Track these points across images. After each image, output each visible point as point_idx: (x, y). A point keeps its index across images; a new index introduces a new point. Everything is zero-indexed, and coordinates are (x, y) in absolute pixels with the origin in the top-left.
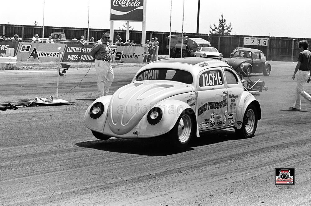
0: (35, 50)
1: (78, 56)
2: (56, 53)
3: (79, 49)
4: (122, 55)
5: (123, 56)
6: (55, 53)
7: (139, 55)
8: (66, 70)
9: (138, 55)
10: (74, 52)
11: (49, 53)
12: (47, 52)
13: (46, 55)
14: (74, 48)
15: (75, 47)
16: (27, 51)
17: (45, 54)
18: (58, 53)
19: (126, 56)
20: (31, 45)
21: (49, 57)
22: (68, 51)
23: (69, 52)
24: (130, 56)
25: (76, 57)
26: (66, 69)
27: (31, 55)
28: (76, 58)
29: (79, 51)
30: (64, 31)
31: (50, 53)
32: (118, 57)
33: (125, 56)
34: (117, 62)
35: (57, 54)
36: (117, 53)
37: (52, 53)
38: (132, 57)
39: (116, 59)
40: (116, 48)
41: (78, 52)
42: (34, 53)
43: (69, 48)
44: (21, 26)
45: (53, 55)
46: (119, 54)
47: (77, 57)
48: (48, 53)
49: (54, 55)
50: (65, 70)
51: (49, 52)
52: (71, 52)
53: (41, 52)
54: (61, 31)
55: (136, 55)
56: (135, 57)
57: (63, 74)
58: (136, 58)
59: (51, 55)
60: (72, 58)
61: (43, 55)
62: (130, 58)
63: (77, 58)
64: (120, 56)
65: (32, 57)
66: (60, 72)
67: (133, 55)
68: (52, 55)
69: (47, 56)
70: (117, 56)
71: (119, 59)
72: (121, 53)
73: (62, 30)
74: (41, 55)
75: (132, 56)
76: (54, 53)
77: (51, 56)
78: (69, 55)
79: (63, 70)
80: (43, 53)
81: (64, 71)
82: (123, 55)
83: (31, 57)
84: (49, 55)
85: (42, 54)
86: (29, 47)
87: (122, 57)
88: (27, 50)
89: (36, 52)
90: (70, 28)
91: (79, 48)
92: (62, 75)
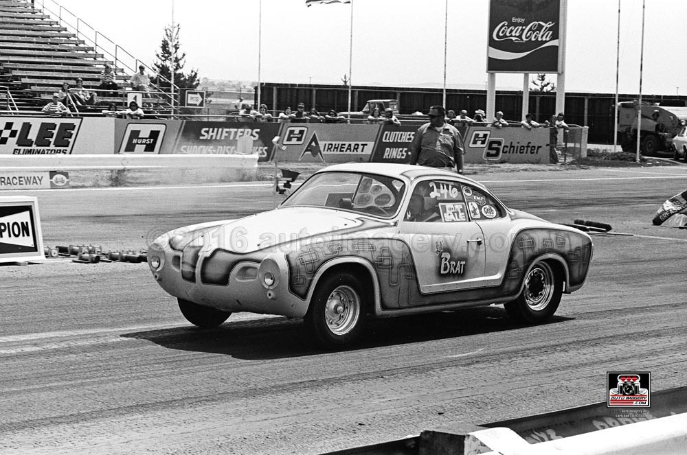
0: (314, 139)
1: (406, 149)
2: (360, 143)
3: (410, 135)
4: (501, 148)
5: (506, 148)
6: (358, 145)
7: (541, 147)
8: (291, 183)
9: (539, 147)
10: (399, 141)
11: (344, 145)
12: (341, 143)
13: (339, 150)
14: (397, 133)
15: (400, 131)
16: (297, 140)
17: (335, 148)
18: (364, 145)
19: (512, 148)
20: (306, 129)
21: (344, 153)
22: (385, 139)
23: (388, 141)
24: (521, 149)
25: (401, 151)
26: (290, 179)
27: (307, 150)
28: (403, 155)
29: (410, 139)
30: (398, 96)
31: (347, 143)
32: (494, 152)
33: (508, 150)
34: (491, 162)
35: (361, 147)
36: (492, 143)
37: (350, 145)
38: (525, 151)
39: (488, 155)
40: (488, 133)
41: (407, 141)
42: (313, 144)
43: (387, 134)
44: (310, 85)
45: (352, 149)
46: (495, 146)
47: (405, 151)
48: (342, 145)
49: (355, 148)
50: (288, 182)
51: (343, 143)
52: (391, 141)
53: (328, 143)
54: (392, 96)
55: (534, 147)
56: (532, 150)
57: (285, 190)
58: (533, 153)
59: (348, 149)
60: (394, 154)
61: (332, 150)
62: (520, 153)
63: (405, 154)
64: (498, 150)
65: (309, 152)
66: (277, 187)
67: (528, 147)
68: (350, 149)
69: (341, 151)
70: (490, 148)
71: (497, 155)
72: (499, 143)
73: (395, 94)
74: (328, 148)
75: (526, 148)
76: (356, 145)
77: (348, 151)
78: (388, 149)
79: (286, 182)
80: (332, 145)
81: (287, 185)
82: (504, 146)
83: (307, 153)
84: (345, 150)
85: (330, 146)
86: (301, 132)
87: (503, 152)
88: (299, 139)
89: (317, 143)
90: (413, 89)
91: (409, 133)
92: (282, 192)
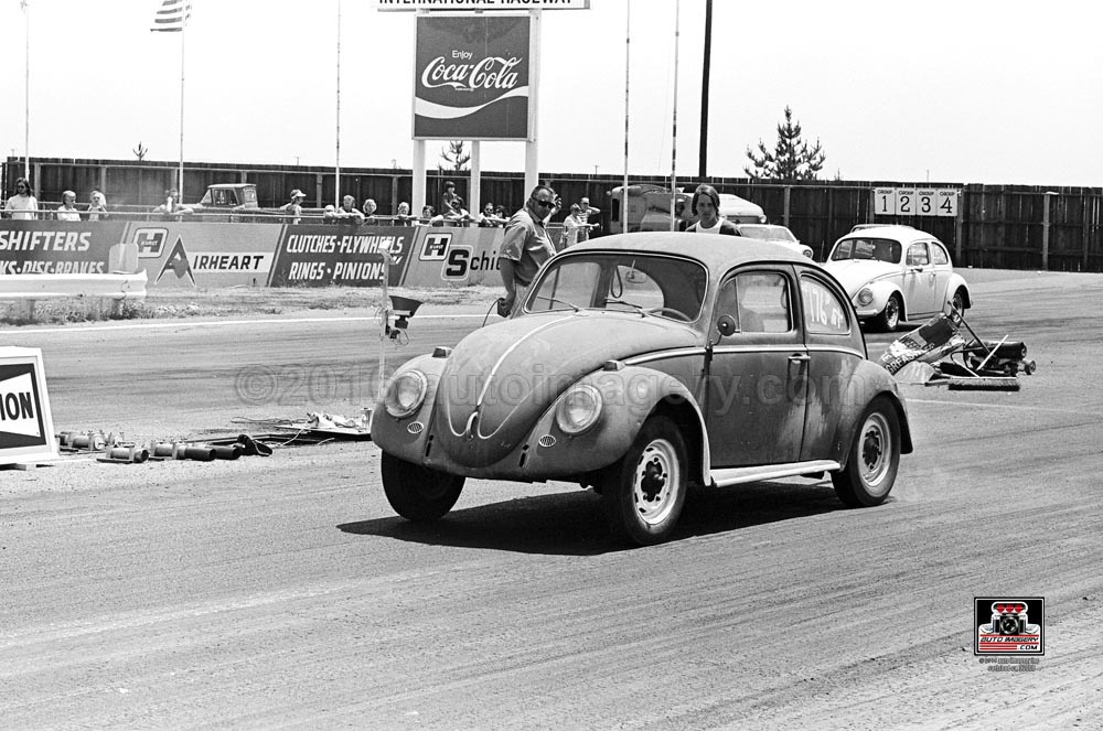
0: (179, 248)
1: (323, 264)
2: (252, 255)
3: (329, 241)
4: (469, 260)
6: (249, 258)
8: (407, 319)
10: (312, 251)
11: (227, 257)
12: (221, 255)
14: (310, 237)
15: (313, 235)
16: (152, 251)
17: (212, 262)
18: (258, 258)
20: (165, 232)
21: (227, 270)
22: (291, 248)
23: (295, 251)
25: (316, 268)
26: (408, 313)
27: (167, 267)
28: (318, 274)
29: (329, 247)
30: (244, 177)
32: (458, 268)
33: (479, 264)
34: (454, 285)
35: (253, 261)
36: (454, 253)
37: (236, 258)
39: (450, 272)
40: (449, 237)
41: (325, 251)
42: (178, 257)
43: (293, 240)
44: (96, 162)
46: (458, 257)
47: (322, 268)
48: (223, 258)
49: (243, 263)
50: (403, 317)
51: (226, 255)
52: (301, 251)
53: (200, 255)
54: (234, 177)
57: (398, 332)
59: (232, 264)
60: (306, 272)
61: (207, 266)
63: (322, 272)
64: (463, 264)
65: (172, 271)
66: (388, 327)
68: (237, 265)
69: (220, 267)
70: (452, 261)
71: (461, 273)
72: (466, 254)
73: (239, 175)
74: (202, 263)
77: (234, 267)
78: (295, 264)
79: (398, 318)
80: (207, 258)
81: (401, 323)
83: (166, 271)
84: (227, 265)
85: (204, 261)
86: (158, 237)
87: (472, 268)
88: (155, 249)
89: (183, 256)
90: (267, 167)
91: (328, 237)
92: (394, 335)
